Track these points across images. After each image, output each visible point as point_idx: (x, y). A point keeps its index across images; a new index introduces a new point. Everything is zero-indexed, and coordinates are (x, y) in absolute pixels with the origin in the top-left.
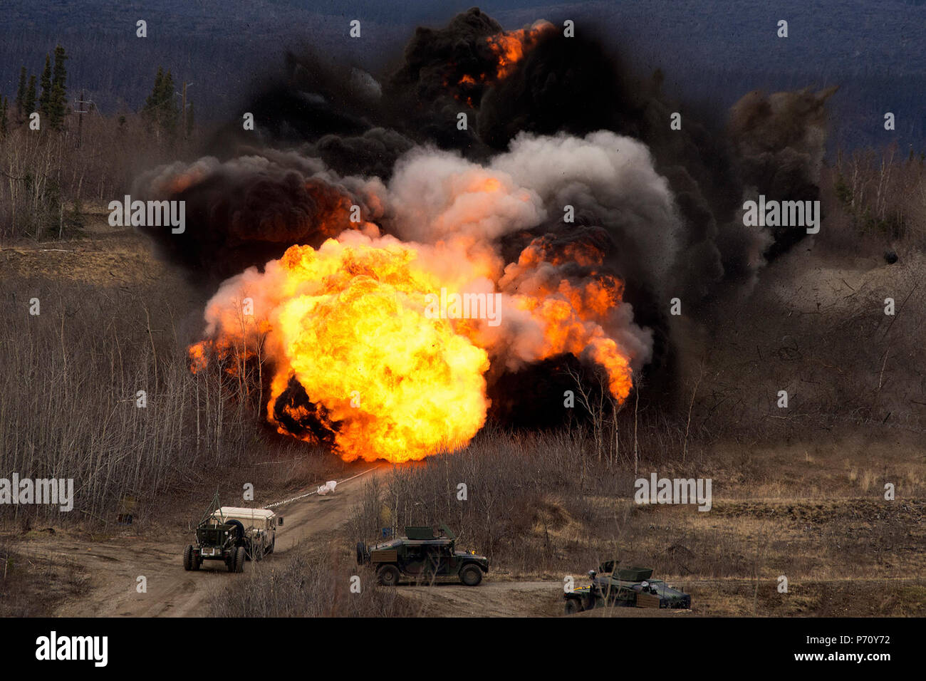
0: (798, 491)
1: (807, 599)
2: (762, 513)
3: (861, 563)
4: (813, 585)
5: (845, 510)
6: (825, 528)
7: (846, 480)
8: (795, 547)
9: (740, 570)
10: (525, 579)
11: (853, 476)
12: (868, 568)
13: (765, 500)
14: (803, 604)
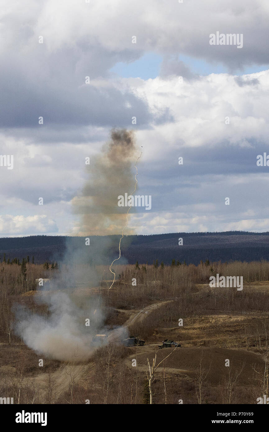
0: (200, 325)
1: (201, 343)
2: (194, 329)
3: (211, 336)
4: (202, 341)
5: (208, 327)
6: (205, 330)
7: (209, 322)
8: (200, 334)
9: (190, 339)
10: (152, 344)
11: (211, 321)
12: (212, 337)
13: (195, 326)
14: (201, 344)
